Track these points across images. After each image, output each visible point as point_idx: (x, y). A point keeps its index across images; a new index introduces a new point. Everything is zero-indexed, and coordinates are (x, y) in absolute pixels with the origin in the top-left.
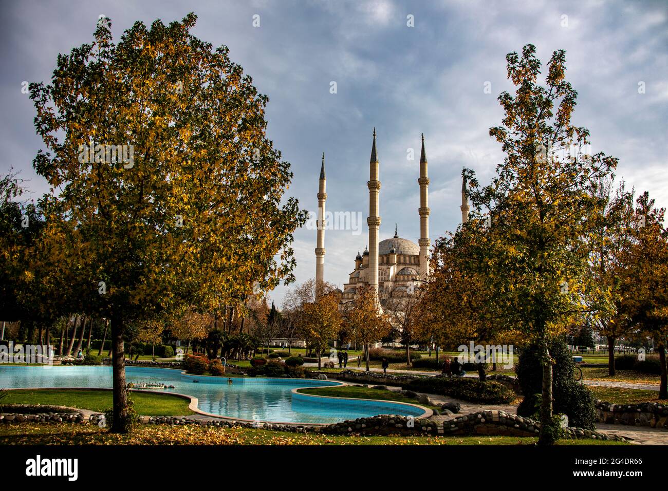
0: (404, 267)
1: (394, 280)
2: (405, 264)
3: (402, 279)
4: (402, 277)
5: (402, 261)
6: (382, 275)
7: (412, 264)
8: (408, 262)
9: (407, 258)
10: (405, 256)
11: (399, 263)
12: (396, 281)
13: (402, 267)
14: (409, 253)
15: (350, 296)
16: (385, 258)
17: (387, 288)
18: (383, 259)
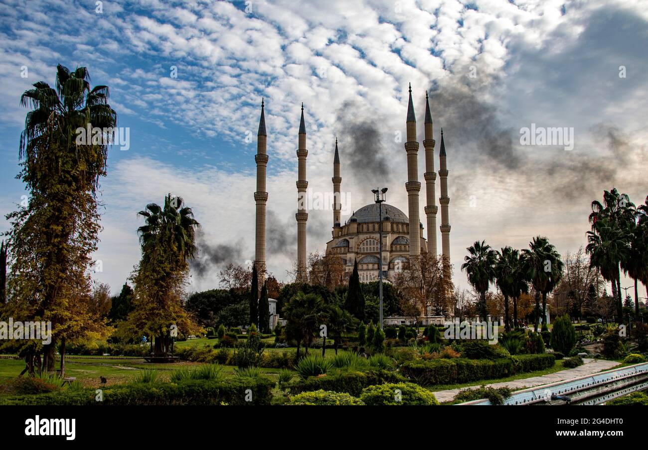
0: (398, 236)
2: (399, 233)
3: (398, 249)
4: (398, 246)
5: (395, 229)
6: (374, 244)
8: (401, 231)
9: (400, 226)
10: (398, 223)
11: (393, 232)
12: (392, 251)
13: (396, 236)
14: (401, 221)
16: (377, 226)
17: (385, 259)
18: (374, 227)
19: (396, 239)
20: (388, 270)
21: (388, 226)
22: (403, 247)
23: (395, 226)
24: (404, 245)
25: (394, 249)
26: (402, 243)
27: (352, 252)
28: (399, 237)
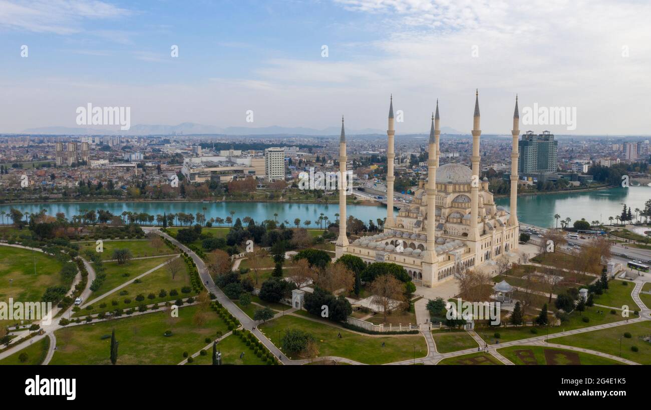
0: (458, 194)
1: (450, 206)
2: (460, 192)
4: (456, 204)
5: (457, 189)
7: (464, 192)
8: (462, 190)
9: (462, 187)
10: (460, 184)
11: (454, 192)
12: (452, 207)
13: (456, 195)
14: (463, 182)
15: (415, 215)
17: (444, 214)
18: (441, 186)
19: (457, 197)
20: (445, 222)
21: (450, 188)
22: (460, 205)
23: (457, 187)
24: (460, 203)
25: (453, 205)
26: (460, 201)
27: (423, 206)
28: (459, 196)
